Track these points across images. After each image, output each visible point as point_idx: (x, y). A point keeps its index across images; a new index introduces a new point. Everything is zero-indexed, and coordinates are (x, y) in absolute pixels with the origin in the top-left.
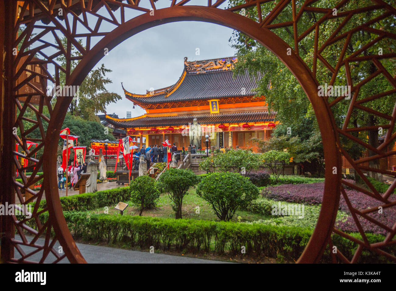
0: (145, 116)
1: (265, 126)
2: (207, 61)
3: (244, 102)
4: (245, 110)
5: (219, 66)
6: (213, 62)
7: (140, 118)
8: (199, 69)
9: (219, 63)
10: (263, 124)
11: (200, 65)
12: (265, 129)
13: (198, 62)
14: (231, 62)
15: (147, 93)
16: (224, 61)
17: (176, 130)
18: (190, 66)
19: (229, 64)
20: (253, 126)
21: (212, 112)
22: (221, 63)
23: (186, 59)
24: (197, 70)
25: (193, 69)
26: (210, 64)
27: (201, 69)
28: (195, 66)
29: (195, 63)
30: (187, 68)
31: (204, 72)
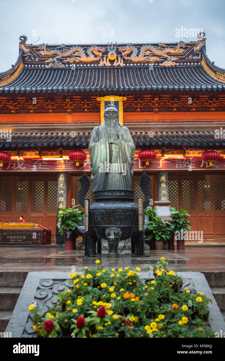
2: (69, 47)
4: (183, 128)
5: (92, 58)
6: (81, 50)
8: (51, 60)
9: (93, 53)
11: (52, 52)
13: (49, 47)
14: (118, 53)
16: (103, 51)
18: (31, 53)
19: (112, 55)
22: (97, 53)
23: (23, 39)
24: (46, 61)
25: (37, 60)
26: (74, 53)
27: (55, 60)
28: (42, 53)
29: (42, 48)
30: (26, 57)
31: (61, 66)
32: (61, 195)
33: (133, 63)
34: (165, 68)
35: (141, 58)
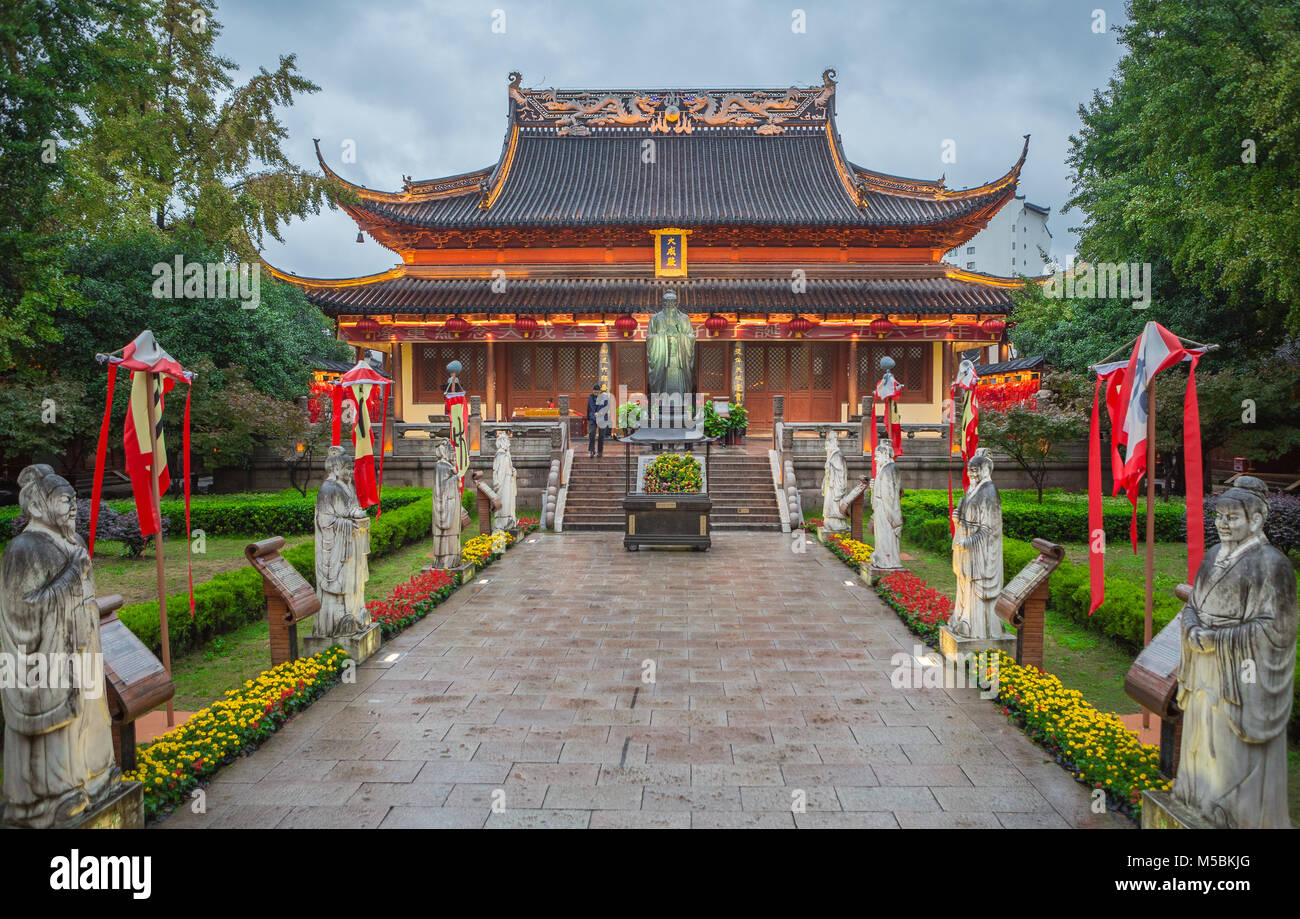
0: (400, 275)
1: (856, 329)
2: (597, 95)
3: (770, 244)
5: (637, 117)
6: (618, 101)
7: (382, 278)
8: (565, 119)
9: (638, 106)
10: (850, 321)
11: (569, 105)
12: (855, 338)
13: (563, 96)
14: (683, 107)
15: (406, 189)
16: (657, 103)
17: (542, 328)
18: (530, 105)
19: (672, 113)
20: (816, 326)
21: (660, 272)
22: (646, 108)
23: (516, 79)
24: (558, 122)
25: (541, 119)
26: (606, 107)
27: (574, 120)
28: (550, 106)
29: (550, 97)
30: (522, 113)
31: (585, 131)
32: (605, 373)
33: (709, 126)
34: (762, 137)
35: (722, 118)
